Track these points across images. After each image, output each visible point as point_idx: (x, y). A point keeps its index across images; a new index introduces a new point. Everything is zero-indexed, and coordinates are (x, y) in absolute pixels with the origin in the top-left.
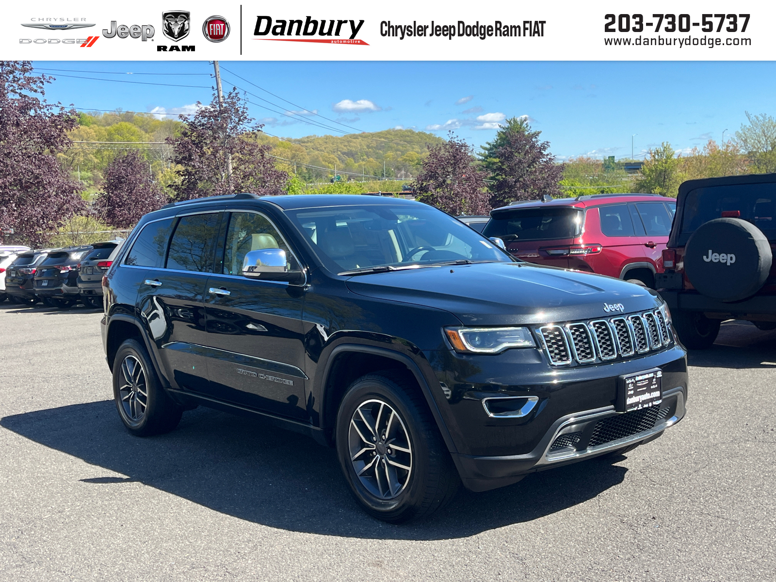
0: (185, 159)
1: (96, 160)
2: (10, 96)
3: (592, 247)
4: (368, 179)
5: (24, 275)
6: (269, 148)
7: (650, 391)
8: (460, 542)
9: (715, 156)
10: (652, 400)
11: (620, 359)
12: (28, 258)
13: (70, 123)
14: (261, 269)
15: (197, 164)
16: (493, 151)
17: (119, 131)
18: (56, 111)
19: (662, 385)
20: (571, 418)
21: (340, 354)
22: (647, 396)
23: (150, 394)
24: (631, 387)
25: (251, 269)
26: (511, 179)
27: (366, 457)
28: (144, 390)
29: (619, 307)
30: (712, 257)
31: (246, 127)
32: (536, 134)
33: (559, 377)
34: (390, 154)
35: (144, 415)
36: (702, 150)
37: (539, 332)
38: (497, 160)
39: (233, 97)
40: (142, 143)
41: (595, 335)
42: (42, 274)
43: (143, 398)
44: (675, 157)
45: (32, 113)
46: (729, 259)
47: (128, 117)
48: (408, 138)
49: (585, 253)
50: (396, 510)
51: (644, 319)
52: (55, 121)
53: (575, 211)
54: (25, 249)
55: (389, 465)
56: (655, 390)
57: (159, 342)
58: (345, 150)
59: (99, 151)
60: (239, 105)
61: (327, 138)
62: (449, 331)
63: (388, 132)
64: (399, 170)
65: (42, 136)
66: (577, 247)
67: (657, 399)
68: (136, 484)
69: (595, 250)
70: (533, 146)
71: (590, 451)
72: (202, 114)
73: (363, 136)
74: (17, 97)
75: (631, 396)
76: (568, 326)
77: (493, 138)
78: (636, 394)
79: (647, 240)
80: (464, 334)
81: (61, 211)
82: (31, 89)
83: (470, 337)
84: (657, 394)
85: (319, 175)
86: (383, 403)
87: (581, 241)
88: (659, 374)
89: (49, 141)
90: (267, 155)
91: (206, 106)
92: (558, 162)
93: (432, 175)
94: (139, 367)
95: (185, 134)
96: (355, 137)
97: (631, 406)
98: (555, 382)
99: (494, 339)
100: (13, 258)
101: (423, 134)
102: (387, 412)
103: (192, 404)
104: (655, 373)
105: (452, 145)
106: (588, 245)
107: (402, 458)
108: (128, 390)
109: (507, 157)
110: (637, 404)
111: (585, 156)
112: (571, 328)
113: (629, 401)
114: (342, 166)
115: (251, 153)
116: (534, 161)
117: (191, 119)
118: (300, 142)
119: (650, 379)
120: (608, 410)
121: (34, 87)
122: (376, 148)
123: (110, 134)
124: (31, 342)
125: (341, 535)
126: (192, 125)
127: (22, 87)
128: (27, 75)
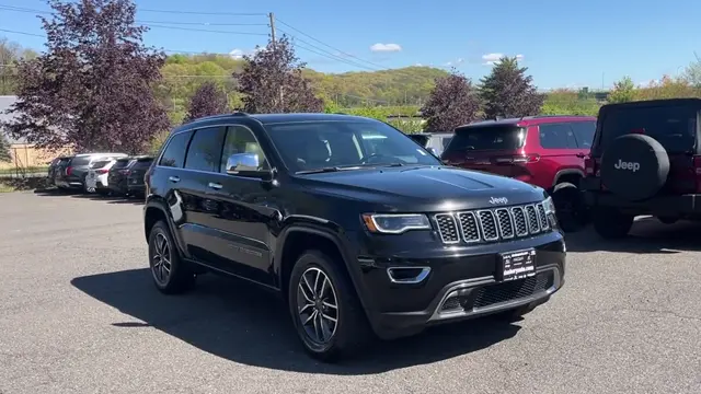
0: (248, 89)
1: (187, 90)
2: (118, 42)
3: (532, 157)
4: (392, 104)
5: (121, 175)
6: (310, 81)
7: (525, 266)
8: (371, 377)
9: (669, 86)
10: (527, 273)
11: (501, 240)
12: (125, 162)
13: (161, 62)
14: (239, 168)
15: (256, 93)
16: (489, 83)
17: (204, 68)
18: (151, 53)
19: (536, 261)
20: (463, 284)
21: (291, 233)
22: (522, 270)
23: (173, 262)
24: (508, 262)
25: (232, 169)
26: (502, 105)
27: (309, 311)
28: (168, 258)
29: (504, 200)
30: (622, 165)
31: (293, 65)
32: (523, 70)
33: (460, 252)
34: (411, 85)
35: (168, 277)
36: (658, 82)
37: (435, 218)
38: (490, 90)
39: (284, 41)
40: (221, 77)
41: (481, 221)
42: (133, 174)
43: (168, 266)
44: (634, 88)
45: (133, 54)
46: (634, 166)
47: (212, 58)
48: (424, 73)
49: (526, 161)
50: (326, 352)
51: (525, 210)
52: (150, 60)
53: (519, 128)
54: (123, 156)
55: (324, 318)
56: (529, 265)
57: (178, 223)
58: (376, 82)
59: (189, 83)
60: (288, 48)
61: (362, 73)
62: (365, 217)
63: (410, 69)
64: (417, 97)
65: (140, 71)
66: (520, 156)
67: (531, 272)
68: (151, 328)
69: (534, 160)
70: (519, 79)
71: (475, 311)
72: (260, 55)
73: (390, 72)
74: (123, 42)
75: (508, 269)
76: (458, 214)
77: (489, 73)
78: (513, 267)
79: (578, 151)
80: (376, 219)
81: (154, 127)
82: (133, 37)
83: (380, 221)
84: (532, 268)
85: (355, 102)
86: (320, 271)
87: (523, 152)
88: (533, 253)
89: (145, 75)
90: (309, 85)
91: (263, 48)
92: (539, 91)
93: (438, 102)
94: (165, 242)
95: (247, 70)
96: (383, 72)
97: (508, 276)
98: (457, 255)
99: (399, 223)
100: (114, 162)
101: (436, 70)
102: (322, 277)
103: (202, 270)
104: (530, 252)
105: (454, 78)
106: (528, 154)
107: (332, 312)
108: (159, 259)
109: (498, 88)
110: (513, 275)
111: (564, 88)
112: (461, 215)
113: (506, 273)
114: (373, 95)
115: (296, 85)
116: (520, 91)
117: (252, 59)
118: (342, 76)
119: (526, 257)
120: (489, 279)
121: (134, 34)
122: (400, 81)
123: (198, 70)
124: (116, 225)
125: (284, 369)
126: (252, 63)
127: (126, 35)
128: (130, 26)
